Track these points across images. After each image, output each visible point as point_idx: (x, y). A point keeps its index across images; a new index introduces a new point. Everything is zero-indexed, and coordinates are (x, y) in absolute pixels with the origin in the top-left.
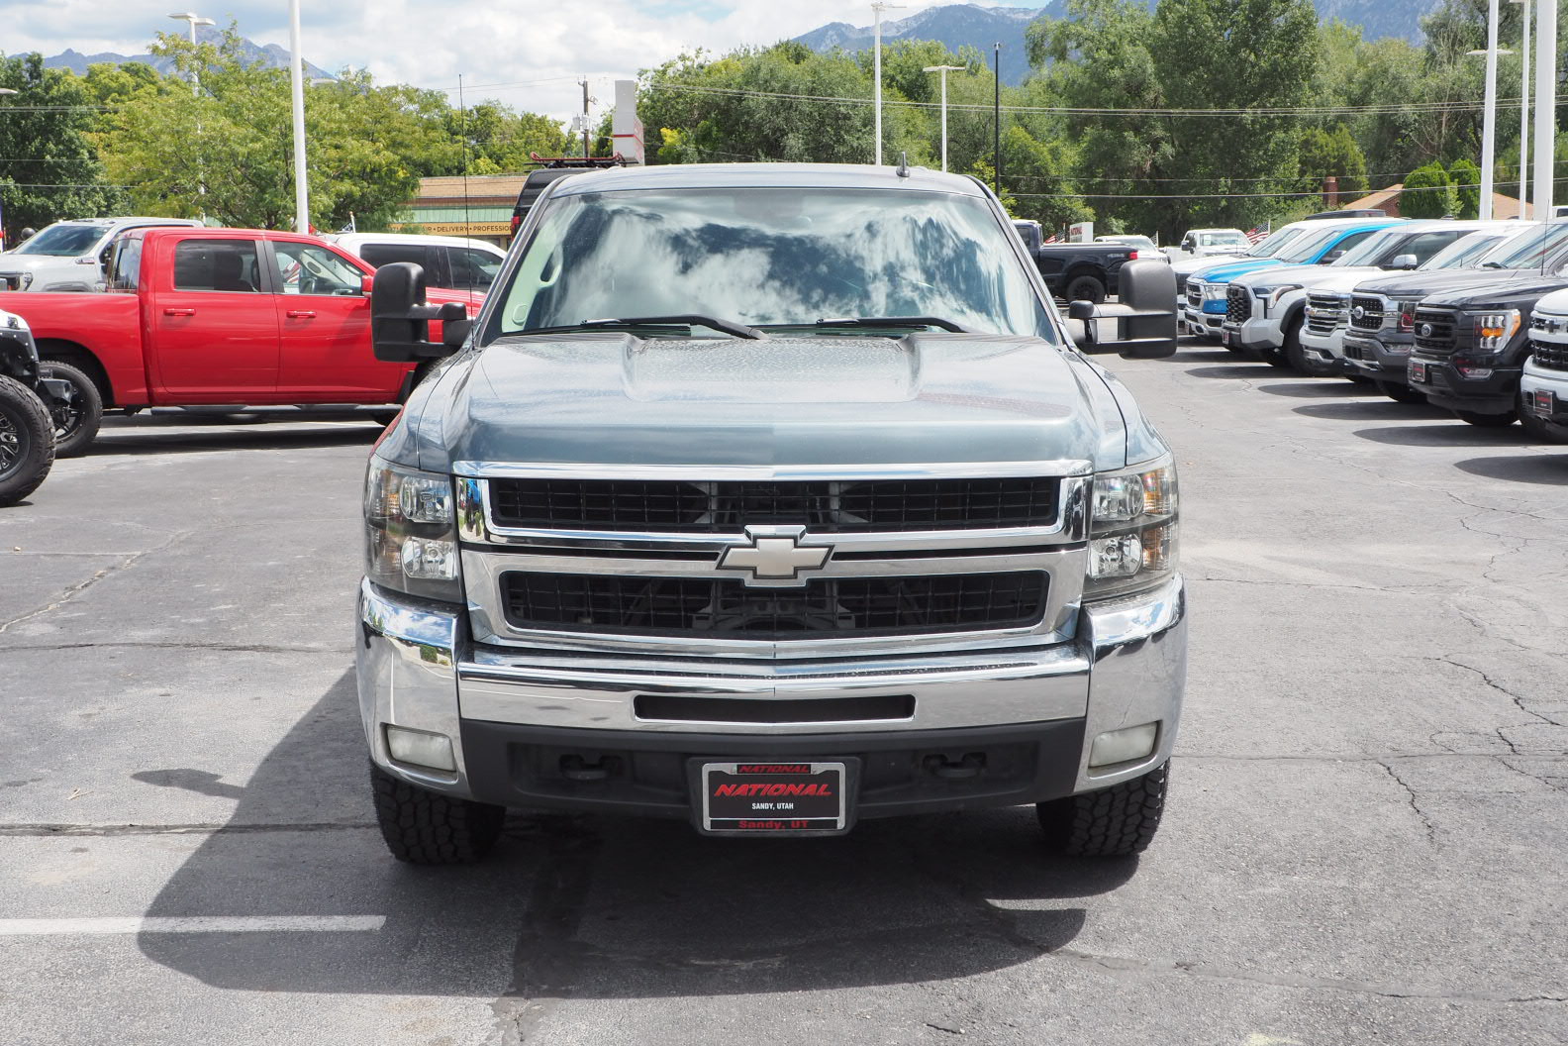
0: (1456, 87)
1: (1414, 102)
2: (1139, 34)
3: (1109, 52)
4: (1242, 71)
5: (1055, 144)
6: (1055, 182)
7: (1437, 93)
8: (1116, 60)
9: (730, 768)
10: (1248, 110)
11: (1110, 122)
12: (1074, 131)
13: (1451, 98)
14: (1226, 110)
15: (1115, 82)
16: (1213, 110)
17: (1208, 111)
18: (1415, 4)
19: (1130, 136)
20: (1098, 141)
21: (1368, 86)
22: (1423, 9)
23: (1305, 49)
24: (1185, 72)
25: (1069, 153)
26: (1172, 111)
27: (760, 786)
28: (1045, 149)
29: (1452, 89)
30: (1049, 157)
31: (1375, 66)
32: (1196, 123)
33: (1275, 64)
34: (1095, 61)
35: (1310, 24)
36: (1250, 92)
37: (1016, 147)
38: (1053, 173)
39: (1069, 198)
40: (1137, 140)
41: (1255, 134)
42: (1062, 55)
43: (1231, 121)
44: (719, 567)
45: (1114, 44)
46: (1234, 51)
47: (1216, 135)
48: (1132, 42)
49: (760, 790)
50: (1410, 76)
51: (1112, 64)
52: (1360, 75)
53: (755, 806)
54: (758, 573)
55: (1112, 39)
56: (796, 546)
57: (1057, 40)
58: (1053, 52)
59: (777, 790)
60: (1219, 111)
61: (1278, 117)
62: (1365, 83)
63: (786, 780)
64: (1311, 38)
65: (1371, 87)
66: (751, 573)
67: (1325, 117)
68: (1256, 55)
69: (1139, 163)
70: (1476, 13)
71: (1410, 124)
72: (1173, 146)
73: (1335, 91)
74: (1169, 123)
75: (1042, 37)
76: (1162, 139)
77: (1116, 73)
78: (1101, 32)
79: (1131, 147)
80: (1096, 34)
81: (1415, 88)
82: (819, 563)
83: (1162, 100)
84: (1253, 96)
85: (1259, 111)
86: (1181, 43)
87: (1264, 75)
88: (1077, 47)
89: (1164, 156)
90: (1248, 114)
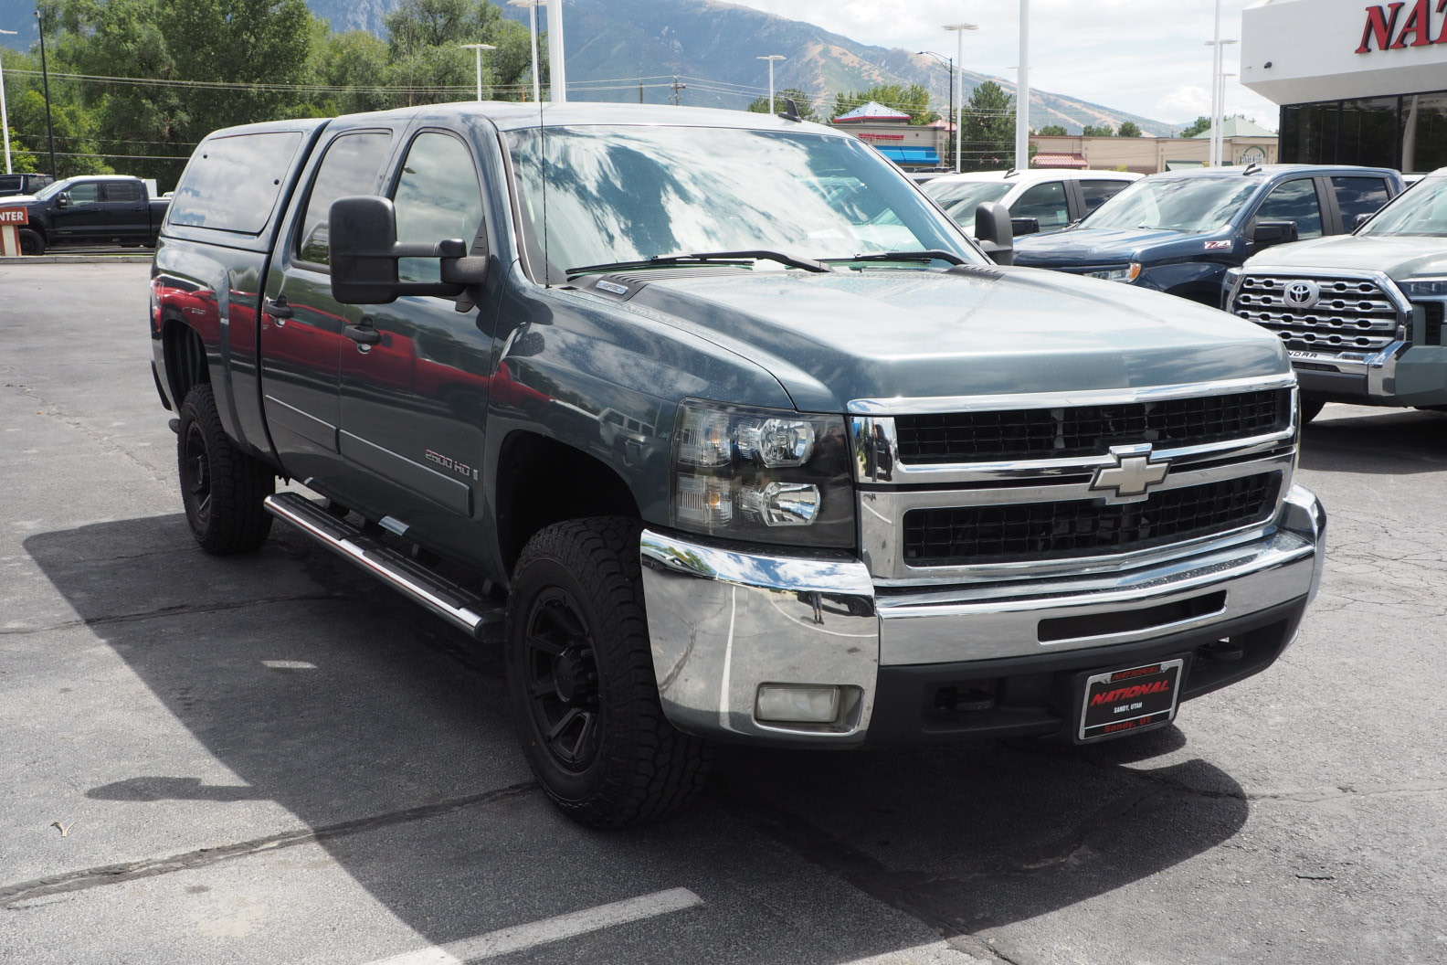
0: (417, 74)
1: (384, 85)
2: (147, 13)
3: (119, 26)
4: (245, 51)
5: (71, 107)
6: (75, 142)
7: (403, 78)
8: (127, 35)
9: (1105, 677)
10: (254, 85)
11: (126, 90)
12: (92, 95)
13: (414, 83)
14: (234, 84)
15: (129, 54)
16: (221, 84)
17: (217, 84)
18: (344, 4)
19: (148, 103)
20: (115, 108)
21: (343, 70)
22: (351, 8)
23: (299, 37)
24: (195, 48)
25: (87, 117)
26: (184, 82)
27: (1122, 691)
28: (62, 112)
29: (415, 75)
30: (67, 120)
31: (348, 53)
32: (208, 94)
33: (273, 46)
34: (106, 34)
35: (300, 15)
36: (253, 70)
37: (34, 109)
38: (73, 135)
39: (90, 158)
40: (156, 107)
41: (261, 106)
42: (74, 27)
43: (238, 94)
44: (1092, 488)
45: (124, 19)
46: (236, 33)
47: (225, 105)
48: (142, 19)
49: (1122, 694)
50: (379, 63)
51: (125, 38)
52: (337, 60)
53: (1117, 710)
54: (1121, 491)
55: (122, 15)
56: (1149, 463)
57: (68, 13)
58: (66, 23)
59: (1133, 691)
60: (226, 84)
61: (279, 93)
62: (342, 66)
63: (1139, 682)
64: (302, 26)
65: (347, 70)
66: (1114, 492)
67: (311, 94)
68: (255, 38)
69: (158, 129)
70: (427, 14)
71: (382, 103)
72: (188, 114)
73: (317, 72)
74: (183, 94)
75: (53, 9)
76: (177, 107)
77: (130, 46)
78: (110, 9)
79: (150, 113)
80: (105, 9)
81: (385, 73)
82: (1160, 478)
83: (175, 72)
84: (257, 73)
85: (263, 86)
86: (189, 23)
87: (266, 55)
88: (88, 20)
89: (181, 123)
90: (255, 88)
